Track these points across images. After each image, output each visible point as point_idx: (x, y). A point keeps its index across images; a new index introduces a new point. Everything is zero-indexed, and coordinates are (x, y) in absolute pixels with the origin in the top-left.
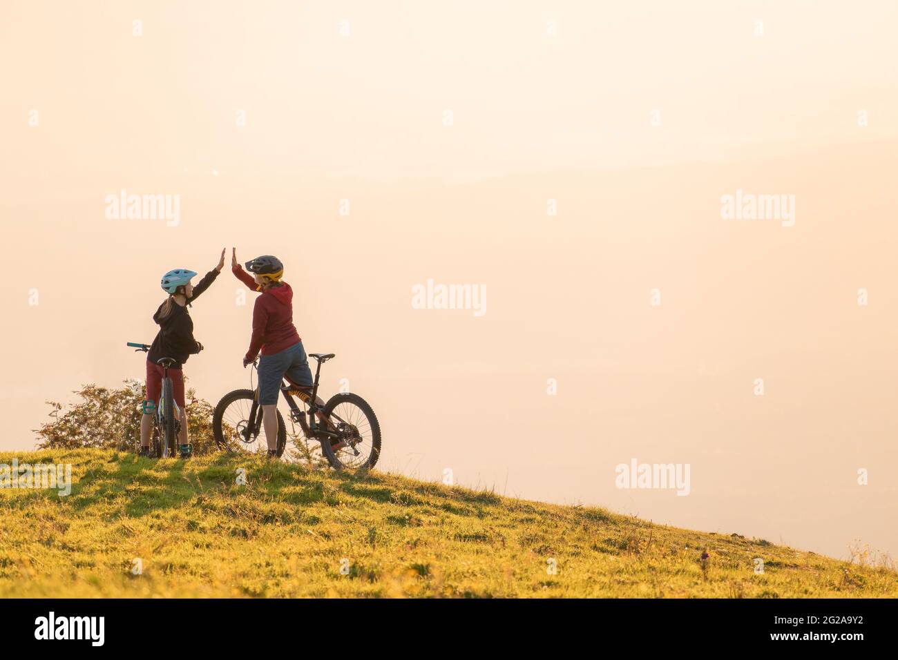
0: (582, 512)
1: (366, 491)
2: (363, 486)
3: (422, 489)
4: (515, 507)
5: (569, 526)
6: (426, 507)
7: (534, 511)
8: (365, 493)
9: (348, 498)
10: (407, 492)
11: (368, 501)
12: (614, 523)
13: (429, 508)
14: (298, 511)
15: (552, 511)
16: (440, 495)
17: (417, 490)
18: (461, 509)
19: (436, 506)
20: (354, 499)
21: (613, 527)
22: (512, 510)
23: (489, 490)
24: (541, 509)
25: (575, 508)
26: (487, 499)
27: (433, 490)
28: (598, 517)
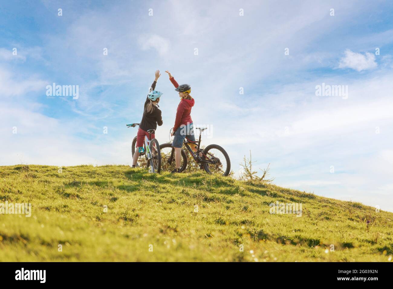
0: (351, 204)
1: (258, 190)
2: (257, 188)
3: (283, 191)
4: (322, 200)
5: (343, 209)
6: (282, 199)
7: (330, 203)
8: (257, 192)
9: (250, 193)
10: (276, 192)
11: (258, 195)
12: (365, 209)
13: (283, 199)
14: (225, 197)
15: (338, 203)
16: (290, 194)
17: (281, 191)
18: (298, 200)
19: (287, 199)
20: (252, 194)
21: (363, 211)
22: (320, 202)
23: (312, 193)
24: (333, 202)
25: (348, 202)
26: (311, 197)
27: (288, 191)
28: (358, 206)
